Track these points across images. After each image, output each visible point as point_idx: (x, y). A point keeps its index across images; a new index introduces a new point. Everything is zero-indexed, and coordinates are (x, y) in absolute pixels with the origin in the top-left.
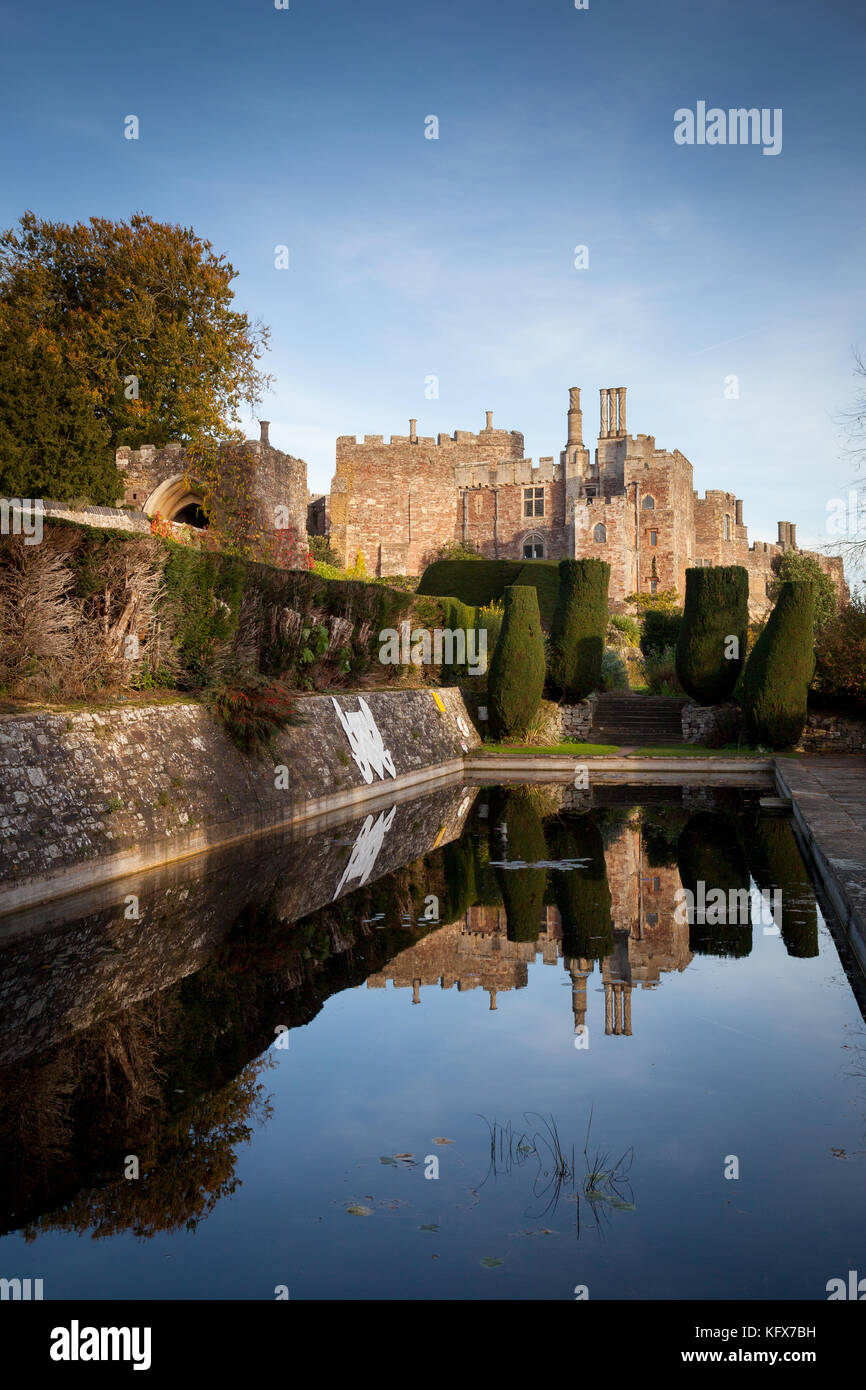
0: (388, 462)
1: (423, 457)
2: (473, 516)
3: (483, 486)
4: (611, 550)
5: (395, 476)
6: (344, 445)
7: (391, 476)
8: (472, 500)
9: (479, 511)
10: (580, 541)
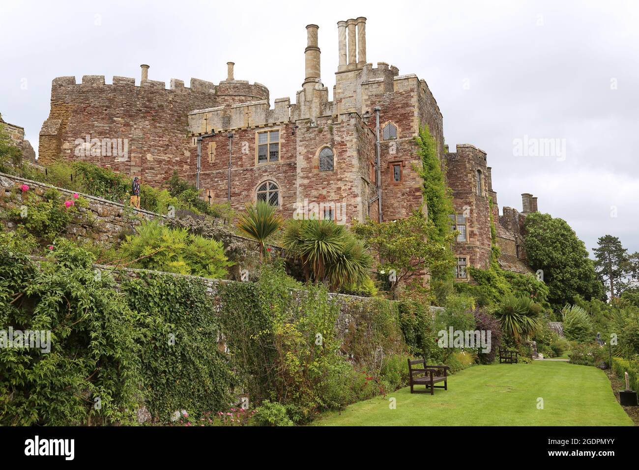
0: (107, 104)
1: (149, 101)
2: (205, 164)
3: (216, 132)
4: (341, 180)
5: (115, 119)
6: (61, 85)
7: (110, 119)
8: (204, 148)
9: (211, 159)
10: (303, 170)
